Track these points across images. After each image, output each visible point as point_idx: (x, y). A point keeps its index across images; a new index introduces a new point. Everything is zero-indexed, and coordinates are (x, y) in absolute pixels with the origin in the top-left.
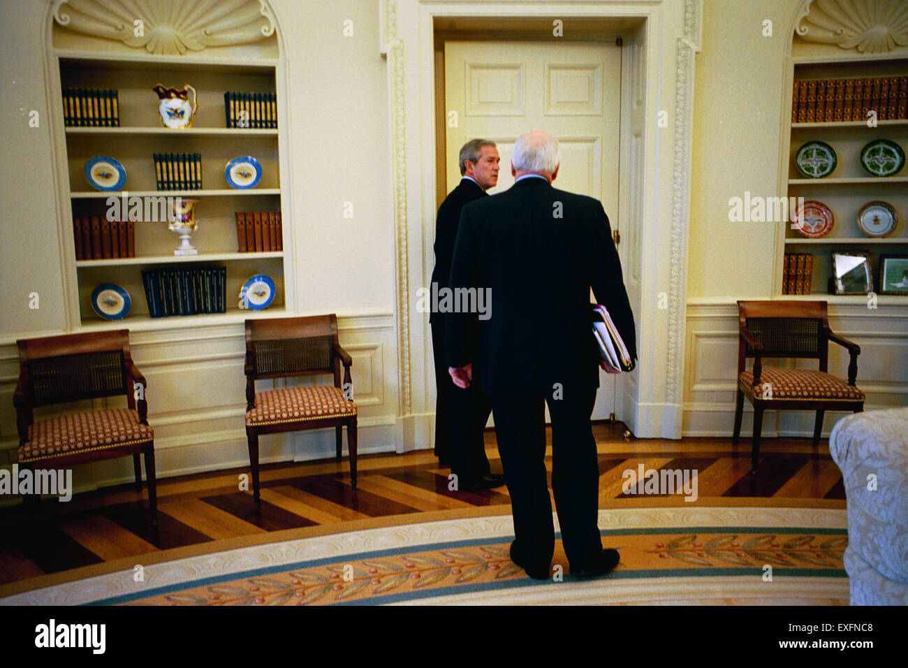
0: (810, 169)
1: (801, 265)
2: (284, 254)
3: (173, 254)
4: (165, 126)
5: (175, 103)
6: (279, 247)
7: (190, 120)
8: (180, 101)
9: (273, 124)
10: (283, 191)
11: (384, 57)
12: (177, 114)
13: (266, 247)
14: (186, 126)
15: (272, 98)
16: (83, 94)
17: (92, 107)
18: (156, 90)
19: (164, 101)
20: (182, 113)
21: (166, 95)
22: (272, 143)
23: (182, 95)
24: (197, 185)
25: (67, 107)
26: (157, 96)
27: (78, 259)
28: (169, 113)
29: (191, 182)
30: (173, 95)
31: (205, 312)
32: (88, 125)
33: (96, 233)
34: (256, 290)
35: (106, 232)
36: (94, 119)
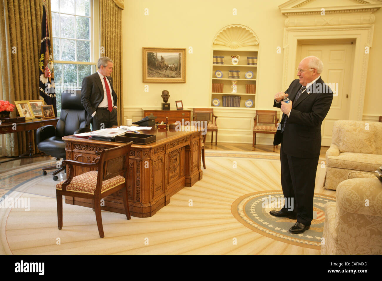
2: (256, 95)
3: (231, 93)
4: (233, 64)
5: (235, 59)
6: (255, 93)
7: (238, 63)
8: (237, 59)
9: (256, 64)
10: (257, 80)
11: (284, 49)
12: (236, 62)
13: (252, 93)
14: (237, 64)
15: (257, 58)
16: (217, 57)
17: (219, 60)
18: (232, 56)
19: (233, 59)
20: (237, 62)
21: (234, 57)
22: (255, 69)
23: (237, 57)
24: (238, 77)
25: (214, 60)
27: (212, 92)
28: (234, 62)
29: (237, 77)
30: (235, 57)
31: (235, 107)
32: (217, 64)
33: (216, 87)
34: (249, 103)
35: (218, 87)
36: (219, 62)
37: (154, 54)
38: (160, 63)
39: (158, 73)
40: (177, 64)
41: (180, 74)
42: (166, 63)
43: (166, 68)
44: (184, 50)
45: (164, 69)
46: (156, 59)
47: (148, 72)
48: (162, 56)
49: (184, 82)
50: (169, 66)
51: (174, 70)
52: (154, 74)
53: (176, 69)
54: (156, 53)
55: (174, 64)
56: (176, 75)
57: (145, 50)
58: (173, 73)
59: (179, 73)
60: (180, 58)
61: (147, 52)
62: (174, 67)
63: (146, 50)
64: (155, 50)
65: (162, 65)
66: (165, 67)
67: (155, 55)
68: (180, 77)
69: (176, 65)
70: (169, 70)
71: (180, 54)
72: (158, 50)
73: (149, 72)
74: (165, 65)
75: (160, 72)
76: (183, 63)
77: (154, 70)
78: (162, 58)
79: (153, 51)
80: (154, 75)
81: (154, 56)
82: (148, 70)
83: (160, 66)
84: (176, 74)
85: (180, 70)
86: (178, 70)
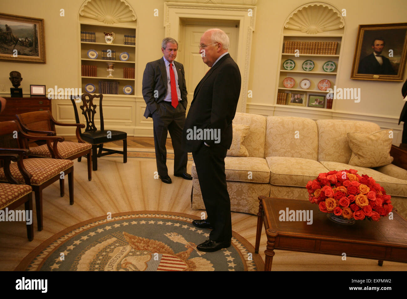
0: (287, 67)
1: (283, 96)
2: (135, 80)
3: (107, 77)
4: (106, 43)
5: (109, 37)
6: (134, 78)
7: (113, 42)
8: (110, 36)
9: (134, 44)
10: (136, 62)
11: (165, 27)
12: (109, 40)
13: (131, 77)
14: (111, 43)
15: (135, 37)
16: (86, 33)
17: (88, 36)
18: (104, 33)
19: (106, 36)
20: (110, 40)
21: (107, 35)
22: (133, 49)
24: (114, 59)
25: (82, 36)
26: (104, 35)
27: (82, 76)
28: (107, 40)
29: (112, 58)
30: (108, 35)
31: (113, 94)
32: (87, 41)
33: (87, 69)
34: (128, 89)
35: (90, 69)
36: (88, 40)
40: (33, 39)
41: (36, 52)
43: (15, 42)
44: (41, 20)
48: (6, 25)
49: (44, 63)
50: (20, 39)
51: (28, 46)
53: (31, 45)
55: (26, 38)
56: (31, 53)
58: (27, 50)
59: (36, 50)
60: (36, 31)
62: (27, 42)
65: (9, 37)
68: (38, 55)
69: (30, 39)
70: (20, 46)
71: (35, 26)
75: (7, 46)
76: (40, 37)
84: (30, 51)
85: (37, 47)
86: (34, 45)
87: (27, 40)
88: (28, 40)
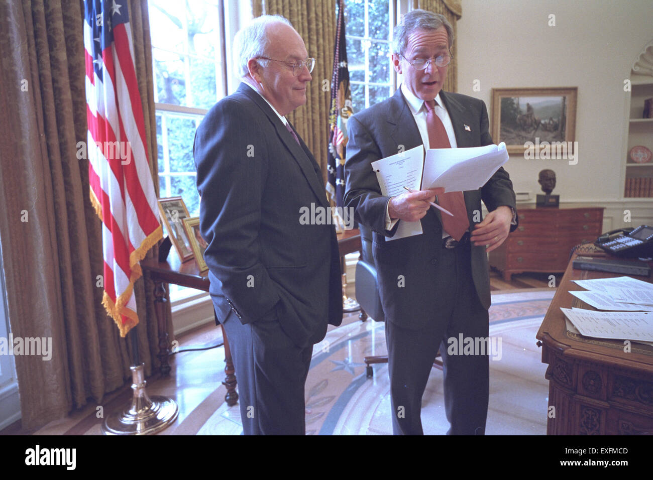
37: (513, 100)
38: (525, 118)
39: (520, 136)
40: (559, 118)
42: (537, 117)
43: (536, 127)
44: (575, 90)
45: (532, 128)
46: (517, 110)
47: (501, 135)
48: (528, 104)
50: (543, 122)
51: (552, 130)
52: (513, 138)
53: (556, 127)
54: (517, 99)
55: (551, 119)
57: (497, 93)
58: (550, 137)
59: (562, 135)
60: (564, 106)
61: (500, 97)
62: (552, 125)
63: (499, 92)
64: (517, 92)
65: (529, 121)
66: (534, 124)
67: (515, 101)
68: (564, 141)
69: (555, 120)
70: (543, 130)
71: (564, 98)
72: (522, 92)
73: (504, 135)
74: (534, 121)
75: (523, 134)
76: (569, 116)
77: (512, 130)
78: (529, 108)
79: (513, 94)
80: (513, 140)
81: (514, 103)
82: (501, 132)
83: (525, 122)
85: (564, 129)
86: (560, 128)
87: (551, 122)
88: (553, 122)
